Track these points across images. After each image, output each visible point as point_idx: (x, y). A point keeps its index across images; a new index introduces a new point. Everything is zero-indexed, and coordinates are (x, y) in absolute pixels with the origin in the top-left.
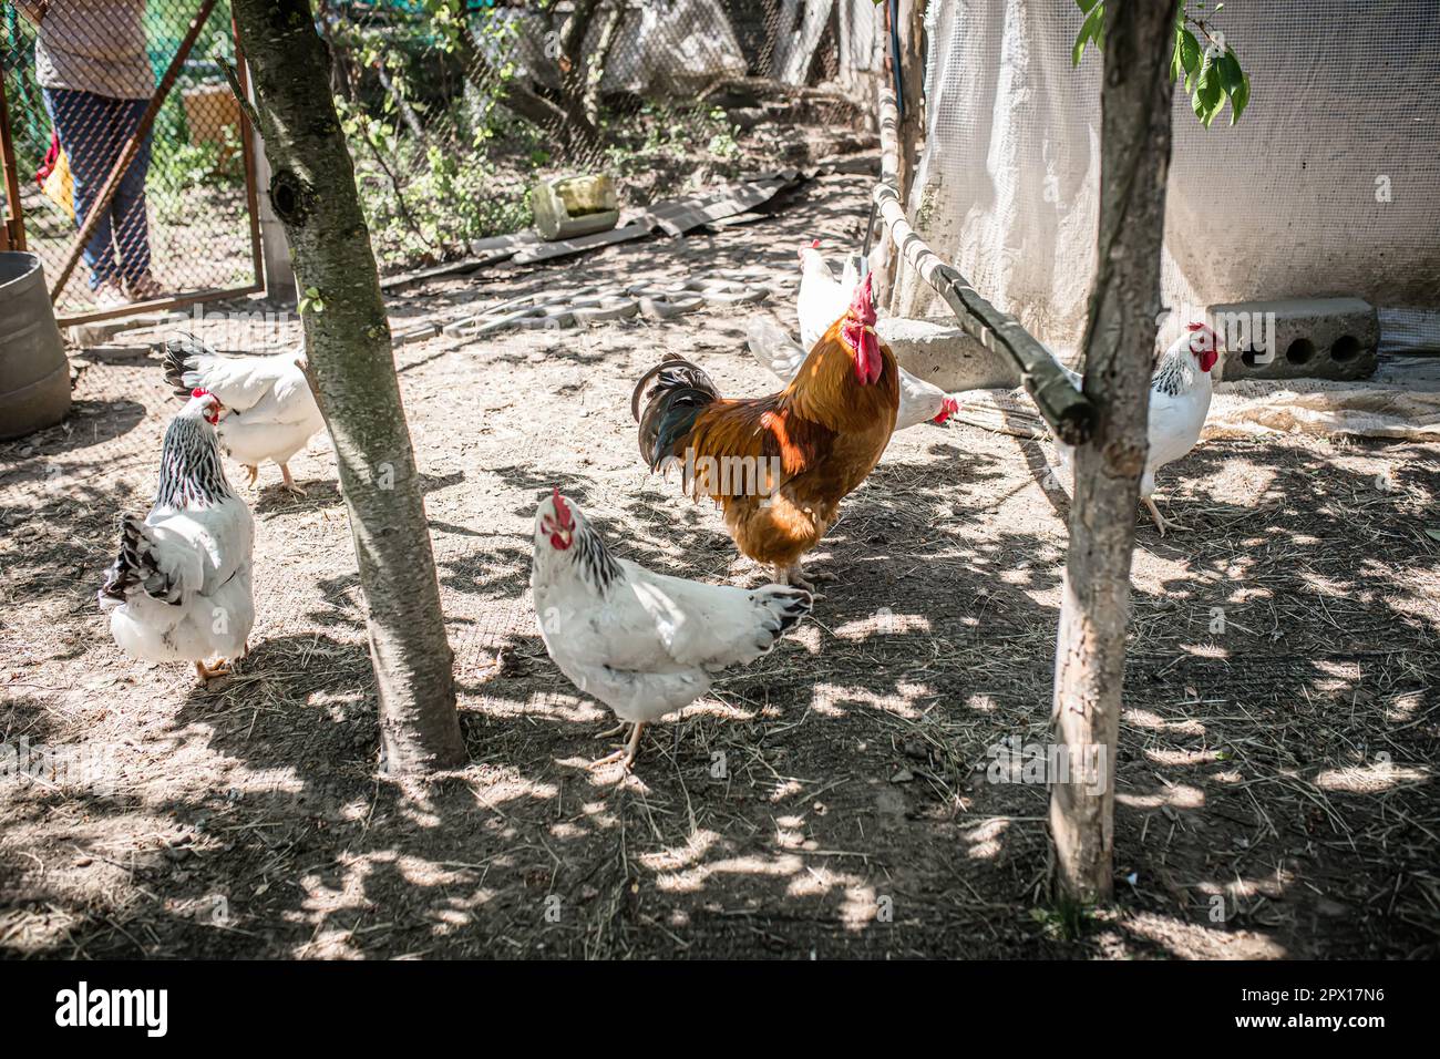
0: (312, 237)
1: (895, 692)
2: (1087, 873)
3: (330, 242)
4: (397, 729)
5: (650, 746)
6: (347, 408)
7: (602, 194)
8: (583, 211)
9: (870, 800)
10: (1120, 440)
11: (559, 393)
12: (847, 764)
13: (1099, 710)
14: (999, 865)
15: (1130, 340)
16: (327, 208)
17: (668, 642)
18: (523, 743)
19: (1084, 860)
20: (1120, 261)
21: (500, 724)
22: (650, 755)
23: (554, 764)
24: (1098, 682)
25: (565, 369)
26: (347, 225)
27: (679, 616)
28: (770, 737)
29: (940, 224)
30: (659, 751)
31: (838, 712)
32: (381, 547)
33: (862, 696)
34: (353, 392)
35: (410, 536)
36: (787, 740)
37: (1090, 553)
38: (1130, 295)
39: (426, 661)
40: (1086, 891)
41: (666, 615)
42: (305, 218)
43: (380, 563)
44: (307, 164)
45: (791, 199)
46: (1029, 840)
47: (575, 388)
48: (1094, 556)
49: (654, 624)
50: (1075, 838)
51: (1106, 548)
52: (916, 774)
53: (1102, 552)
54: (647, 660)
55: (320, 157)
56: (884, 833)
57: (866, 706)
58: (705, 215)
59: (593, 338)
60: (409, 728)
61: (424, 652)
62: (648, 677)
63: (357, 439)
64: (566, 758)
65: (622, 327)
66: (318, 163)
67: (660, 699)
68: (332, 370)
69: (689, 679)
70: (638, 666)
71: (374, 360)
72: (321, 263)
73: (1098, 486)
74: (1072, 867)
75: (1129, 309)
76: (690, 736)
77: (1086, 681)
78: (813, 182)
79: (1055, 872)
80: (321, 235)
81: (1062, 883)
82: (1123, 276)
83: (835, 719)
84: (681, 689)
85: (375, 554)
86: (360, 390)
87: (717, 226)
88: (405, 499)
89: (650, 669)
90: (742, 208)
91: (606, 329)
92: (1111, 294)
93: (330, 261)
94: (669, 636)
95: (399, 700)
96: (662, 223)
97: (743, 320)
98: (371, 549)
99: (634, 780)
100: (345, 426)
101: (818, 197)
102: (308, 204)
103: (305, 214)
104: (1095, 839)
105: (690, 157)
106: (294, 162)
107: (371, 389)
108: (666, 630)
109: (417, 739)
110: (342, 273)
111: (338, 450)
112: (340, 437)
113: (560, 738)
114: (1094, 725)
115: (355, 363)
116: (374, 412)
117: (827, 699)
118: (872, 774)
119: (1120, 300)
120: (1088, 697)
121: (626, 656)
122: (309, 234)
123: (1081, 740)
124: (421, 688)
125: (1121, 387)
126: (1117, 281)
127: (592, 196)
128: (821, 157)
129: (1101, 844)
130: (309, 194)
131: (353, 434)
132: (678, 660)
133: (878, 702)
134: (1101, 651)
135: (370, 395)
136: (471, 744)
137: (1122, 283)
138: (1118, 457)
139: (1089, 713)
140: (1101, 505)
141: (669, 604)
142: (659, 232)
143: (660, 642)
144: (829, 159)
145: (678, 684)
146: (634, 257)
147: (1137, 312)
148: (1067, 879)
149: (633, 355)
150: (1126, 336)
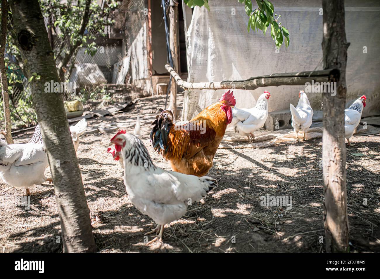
0: (34, 54)
1: (238, 208)
2: (344, 241)
3: (41, 56)
4: (72, 240)
5: (166, 235)
6: (48, 117)
7: (78, 106)
8: (71, 111)
9: (250, 238)
10: (341, 85)
11: (83, 151)
12: (236, 229)
13: (343, 180)
14: (307, 247)
15: (341, 52)
16: (40, 44)
17: (175, 192)
18: (118, 241)
19: (342, 236)
20: (336, 27)
21: (107, 236)
22: (166, 237)
23: (132, 246)
24: (341, 170)
25: (82, 146)
26: (47, 51)
27: (178, 183)
28: (204, 226)
29: (194, 93)
30: (169, 236)
31: (224, 215)
32: (63, 168)
33: (228, 210)
34: (51, 110)
35: (74, 164)
36: (210, 226)
37: (335, 125)
38: (340, 38)
39: (82, 211)
40: (344, 247)
41: (174, 182)
42: (32, 47)
43: (63, 175)
44: (32, 28)
45: (130, 108)
46: (311, 238)
47: (87, 150)
48: (336, 126)
49: (170, 185)
50: (339, 228)
51: (340, 122)
52: (260, 228)
53: (339, 124)
54: (168, 198)
55: (37, 26)
56: (261, 246)
57: (231, 212)
58: (108, 112)
59: (88, 138)
60: (77, 238)
61: (81, 208)
62: (168, 206)
63: (53, 128)
64: (136, 243)
65: (96, 136)
66: (37, 28)
67: (172, 214)
68: (43, 103)
69: (181, 206)
70: (165, 201)
71: (58, 99)
72: (38, 64)
73: (335, 101)
74: (339, 240)
75: (340, 42)
76: (177, 230)
77: (338, 170)
78: (135, 104)
79: (332, 243)
80: (38, 53)
81: (335, 246)
82: (337, 32)
83: (224, 218)
84: (179, 210)
85: (61, 171)
86: (54, 110)
87: (113, 114)
88: (71, 150)
89: (168, 203)
90: (118, 110)
91: (91, 136)
92: (333, 38)
93: (41, 63)
94: (176, 189)
95: (73, 228)
96: (96, 114)
97: (132, 131)
98: (59, 170)
99: (166, 245)
100: (48, 124)
101: (137, 107)
102: (33, 42)
103: (32, 45)
104: (345, 227)
105: (98, 101)
106: (27, 27)
107: (58, 110)
108: (175, 187)
109: (80, 243)
110: (46, 67)
111: (45, 133)
112: (45, 128)
113: (131, 237)
114: (341, 185)
115: (51, 100)
116: (59, 118)
117: (218, 212)
118: (246, 230)
119: (337, 39)
120: (339, 176)
121: (161, 197)
122: (33, 53)
123: (338, 191)
124: (81, 222)
125: (340, 67)
126: (335, 34)
127: (74, 107)
128: (135, 99)
129: (347, 229)
130: (34, 38)
131: (51, 126)
132: (179, 199)
133: (234, 211)
134: (341, 159)
135: (57, 112)
136: (98, 244)
137: (337, 34)
138: (341, 91)
139: (339, 181)
140: (337, 108)
141: (175, 178)
142: (96, 116)
143: (172, 191)
144: (137, 99)
145: (178, 208)
146: (91, 122)
147: (342, 43)
148: (336, 244)
149: (102, 141)
150: (340, 51)
